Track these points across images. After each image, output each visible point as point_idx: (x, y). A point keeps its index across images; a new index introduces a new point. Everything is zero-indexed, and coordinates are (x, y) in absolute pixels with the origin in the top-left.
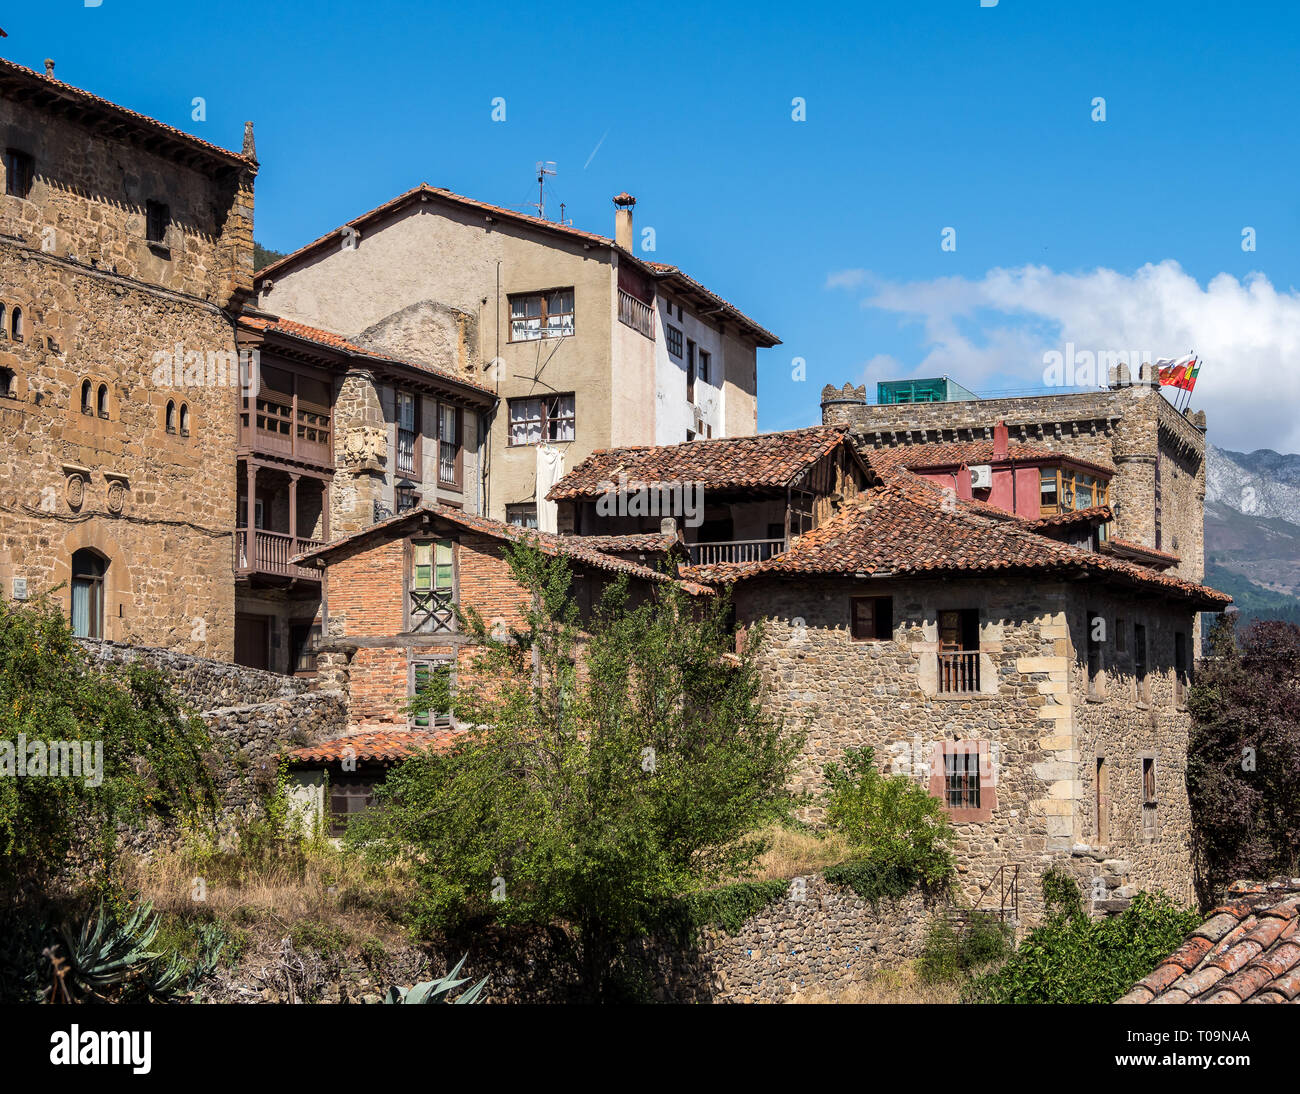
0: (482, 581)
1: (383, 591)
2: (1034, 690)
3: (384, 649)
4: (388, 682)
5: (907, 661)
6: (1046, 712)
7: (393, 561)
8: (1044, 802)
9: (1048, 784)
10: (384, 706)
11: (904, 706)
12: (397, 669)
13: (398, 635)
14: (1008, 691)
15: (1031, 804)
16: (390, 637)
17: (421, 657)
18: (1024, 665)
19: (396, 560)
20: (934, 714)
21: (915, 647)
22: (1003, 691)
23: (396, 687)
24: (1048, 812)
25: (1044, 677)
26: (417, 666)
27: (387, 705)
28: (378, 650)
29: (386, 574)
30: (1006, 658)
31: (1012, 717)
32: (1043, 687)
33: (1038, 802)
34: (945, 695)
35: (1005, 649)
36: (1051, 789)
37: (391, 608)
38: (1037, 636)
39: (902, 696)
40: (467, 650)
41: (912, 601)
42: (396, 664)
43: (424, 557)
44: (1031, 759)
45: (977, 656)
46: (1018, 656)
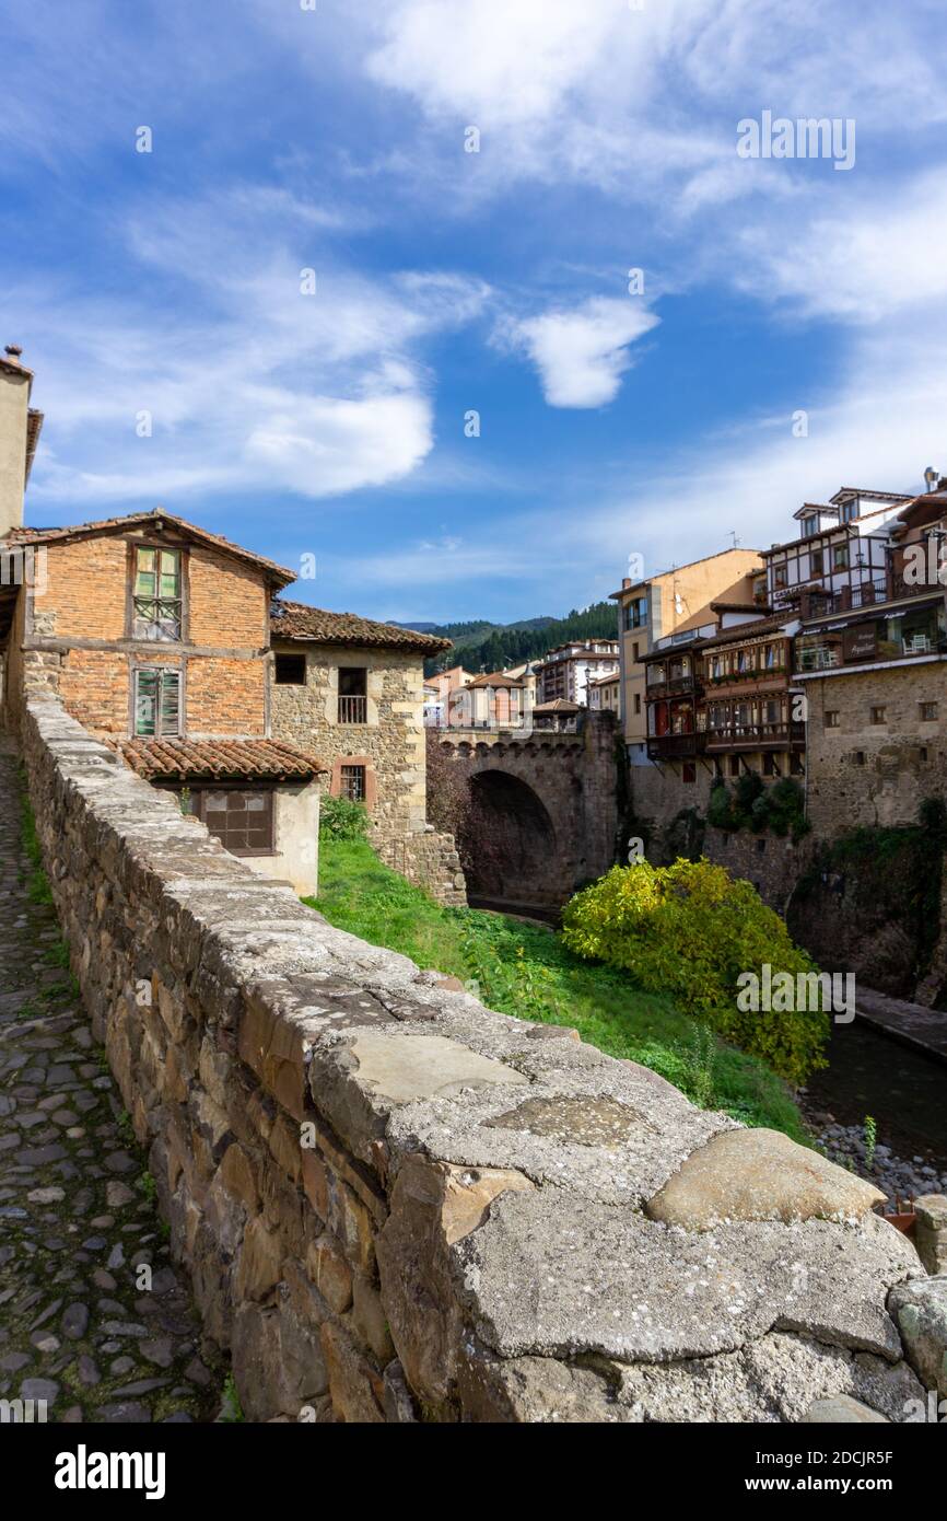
0: (214, 595)
1: (102, 592)
2: (402, 724)
3: (102, 653)
4: (106, 688)
5: (316, 700)
6: (411, 739)
7: (114, 563)
8: (407, 798)
9: (410, 785)
10: (101, 712)
11: (314, 732)
12: (116, 675)
13: (118, 640)
14: (386, 724)
15: (400, 799)
16: (110, 641)
17: (145, 664)
18: (397, 707)
19: (119, 562)
20: (334, 737)
21: (323, 691)
22: (381, 724)
23: (114, 693)
24: (410, 804)
25: (410, 716)
26: (140, 674)
27: (106, 712)
28: (94, 654)
29: (107, 576)
30: (384, 703)
31: (388, 741)
32: (408, 722)
33: (404, 797)
34: (343, 725)
35: (384, 696)
36: (413, 789)
37: (112, 611)
38: (404, 689)
39: (312, 725)
40: (197, 661)
41: (321, 659)
42: (116, 670)
43: (147, 563)
44: (398, 769)
45: (365, 700)
46: (392, 701)
